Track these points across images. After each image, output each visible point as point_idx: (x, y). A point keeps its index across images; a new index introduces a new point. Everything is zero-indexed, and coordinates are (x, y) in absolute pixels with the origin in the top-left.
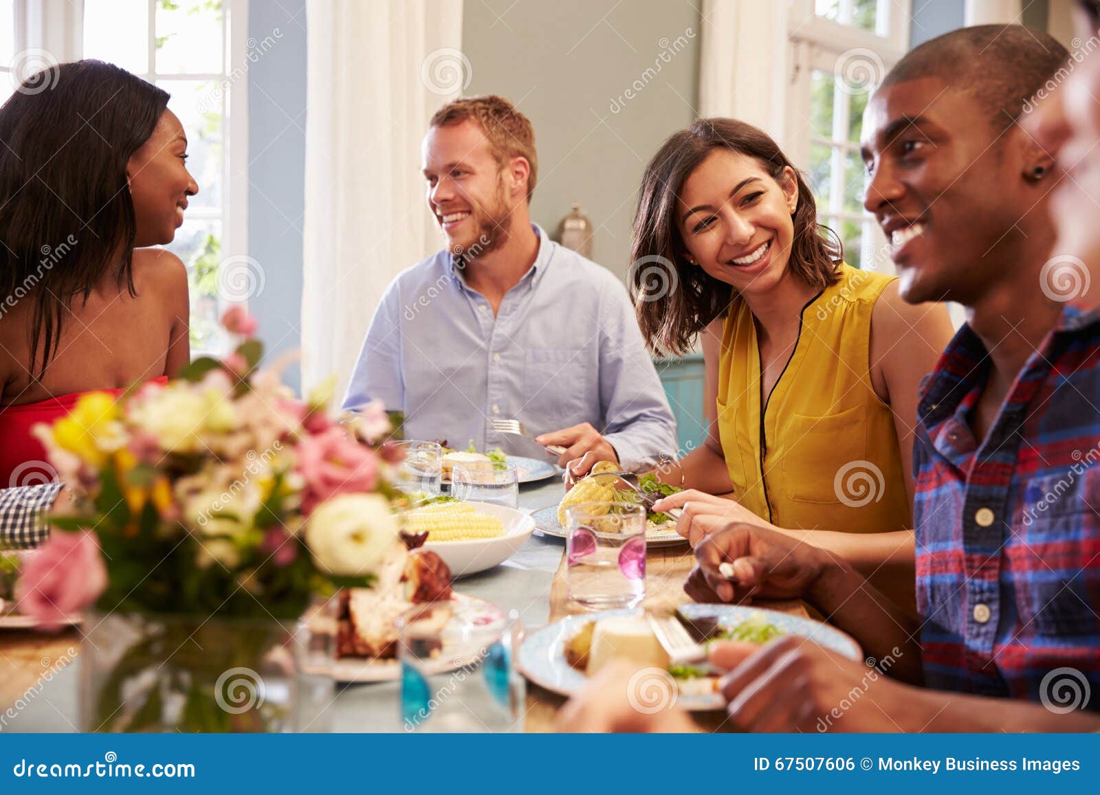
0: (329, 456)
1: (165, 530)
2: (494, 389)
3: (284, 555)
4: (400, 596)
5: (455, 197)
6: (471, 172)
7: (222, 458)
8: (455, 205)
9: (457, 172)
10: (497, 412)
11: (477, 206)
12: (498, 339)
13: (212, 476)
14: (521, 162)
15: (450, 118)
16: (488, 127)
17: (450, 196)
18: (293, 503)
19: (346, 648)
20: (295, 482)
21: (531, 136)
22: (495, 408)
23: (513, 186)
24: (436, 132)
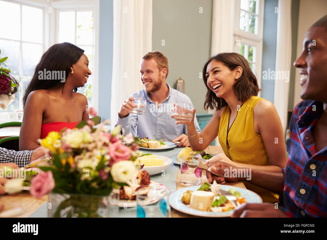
0: (117, 149)
1: (72, 170)
2: (158, 126)
3: (105, 177)
4: (137, 183)
5: (148, 78)
6: (152, 72)
7: (88, 150)
8: (148, 80)
9: (148, 71)
10: (159, 132)
11: (154, 81)
12: (159, 114)
13: (85, 155)
14: (165, 69)
15: (147, 57)
16: (157, 60)
17: (147, 78)
18: (107, 163)
19: (122, 197)
20: (107, 157)
21: (168, 63)
22: (158, 131)
23: (163, 75)
24: (144, 61)
